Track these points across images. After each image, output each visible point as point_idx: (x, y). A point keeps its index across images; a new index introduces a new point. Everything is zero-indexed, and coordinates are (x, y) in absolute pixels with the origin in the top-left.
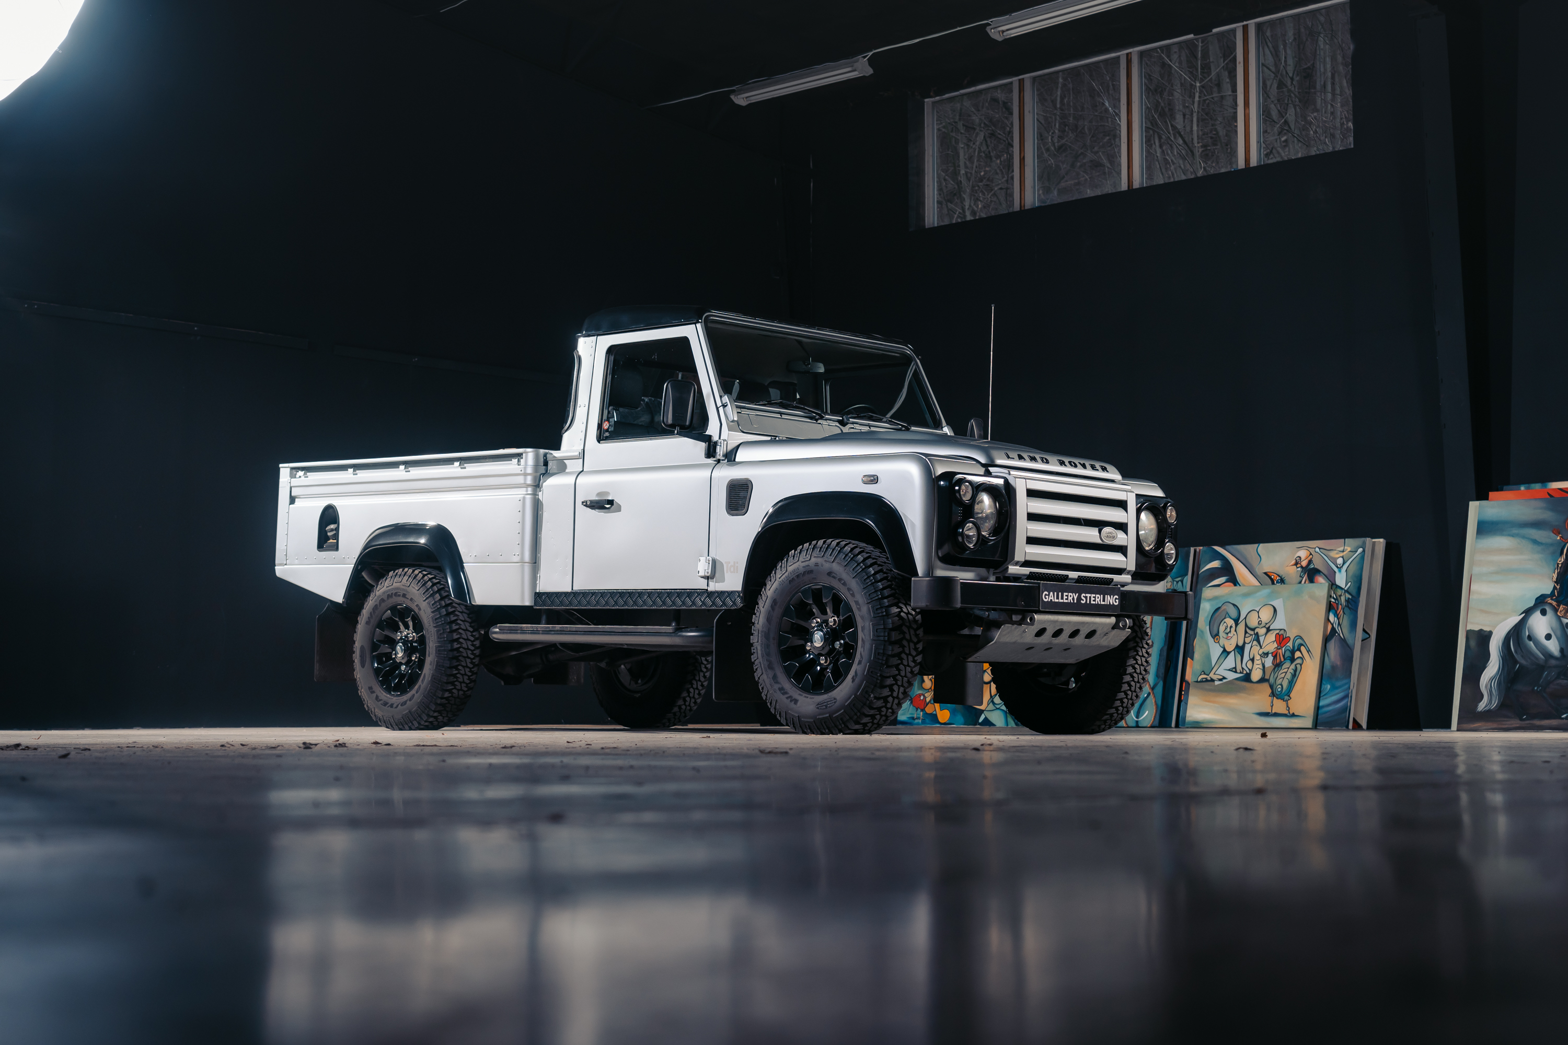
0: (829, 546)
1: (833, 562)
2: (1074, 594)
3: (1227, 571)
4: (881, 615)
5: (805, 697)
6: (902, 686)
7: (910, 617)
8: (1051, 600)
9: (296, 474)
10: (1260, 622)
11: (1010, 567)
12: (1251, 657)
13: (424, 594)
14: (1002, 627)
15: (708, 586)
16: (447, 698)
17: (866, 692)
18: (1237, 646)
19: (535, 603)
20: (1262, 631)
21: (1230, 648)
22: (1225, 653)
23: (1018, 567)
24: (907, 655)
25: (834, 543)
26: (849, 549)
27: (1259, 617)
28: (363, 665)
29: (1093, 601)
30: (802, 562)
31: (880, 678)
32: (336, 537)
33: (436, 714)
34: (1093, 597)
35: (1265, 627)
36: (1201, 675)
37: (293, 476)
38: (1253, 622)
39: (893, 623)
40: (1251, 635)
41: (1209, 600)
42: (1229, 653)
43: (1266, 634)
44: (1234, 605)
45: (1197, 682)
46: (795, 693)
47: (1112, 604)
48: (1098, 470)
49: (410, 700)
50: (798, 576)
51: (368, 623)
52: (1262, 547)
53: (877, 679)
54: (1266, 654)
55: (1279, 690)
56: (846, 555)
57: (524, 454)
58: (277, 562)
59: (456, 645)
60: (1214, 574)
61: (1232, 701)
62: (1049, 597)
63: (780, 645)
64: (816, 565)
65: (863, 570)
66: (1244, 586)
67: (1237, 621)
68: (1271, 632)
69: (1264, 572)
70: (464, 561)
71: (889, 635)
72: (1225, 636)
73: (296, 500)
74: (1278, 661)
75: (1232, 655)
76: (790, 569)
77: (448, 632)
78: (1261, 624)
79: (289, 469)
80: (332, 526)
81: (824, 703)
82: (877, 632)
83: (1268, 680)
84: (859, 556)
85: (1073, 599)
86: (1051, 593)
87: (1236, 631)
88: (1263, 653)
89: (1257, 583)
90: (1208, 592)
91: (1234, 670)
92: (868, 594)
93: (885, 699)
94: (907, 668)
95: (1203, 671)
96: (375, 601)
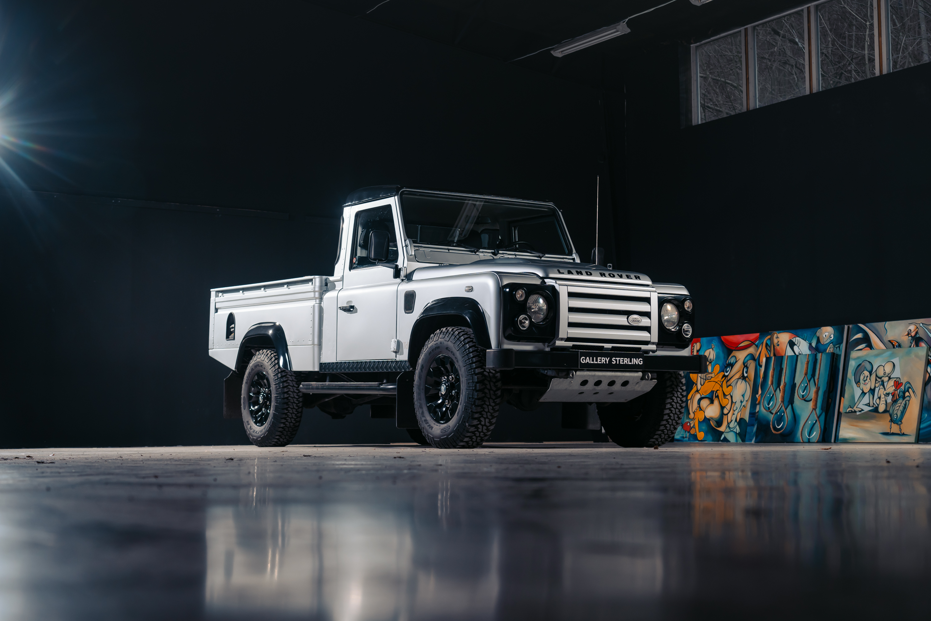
0: (448, 331)
1: (448, 341)
2: (606, 358)
3: (866, 340)
4: (471, 373)
5: (437, 425)
6: (487, 418)
7: (491, 374)
8: (588, 362)
9: (218, 295)
10: (885, 373)
11: (557, 342)
12: (879, 396)
13: (270, 365)
14: (553, 379)
15: (396, 357)
16: (282, 428)
17: (464, 422)
18: (871, 389)
19: (320, 370)
20: (886, 379)
21: (866, 390)
22: (864, 393)
23: (563, 342)
24: (489, 399)
25: (451, 329)
26: (458, 333)
27: (884, 370)
28: (245, 409)
29: (622, 362)
30: (435, 341)
31: (471, 413)
32: (234, 332)
33: (277, 437)
34: (622, 360)
35: (887, 376)
36: (848, 408)
37: (217, 296)
38: (881, 373)
39: (478, 378)
40: (879, 382)
41: (855, 359)
42: (865, 394)
43: (888, 381)
44: (869, 362)
45: (846, 413)
46: (432, 422)
47: (637, 364)
48: (632, 278)
49: (264, 428)
50: (433, 350)
51: (246, 383)
52: (888, 324)
53: (470, 414)
54: (888, 394)
55: (895, 417)
56: (456, 337)
57: (313, 279)
58: (210, 347)
59: (286, 396)
60: (858, 342)
61: (867, 425)
62: (584, 360)
63: (426, 393)
64: (441, 343)
65: (463, 345)
66: (876, 349)
67: (871, 373)
68: (891, 380)
69: (889, 340)
70: (288, 345)
71: (475, 386)
72: (863, 382)
73: (219, 310)
74: (895, 399)
75: (867, 395)
76: (429, 346)
77: (282, 388)
78: (885, 374)
79: (215, 292)
80: (233, 326)
81: (445, 429)
82: (469, 384)
83: (888, 411)
84: (462, 337)
85: (606, 361)
86: (588, 358)
87: (870, 379)
88: (886, 393)
89: (884, 348)
90: (854, 354)
91: (868, 404)
92: (464, 361)
93: (476, 426)
94: (489, 407)
95: (850, 406)
96: (249, 370)
